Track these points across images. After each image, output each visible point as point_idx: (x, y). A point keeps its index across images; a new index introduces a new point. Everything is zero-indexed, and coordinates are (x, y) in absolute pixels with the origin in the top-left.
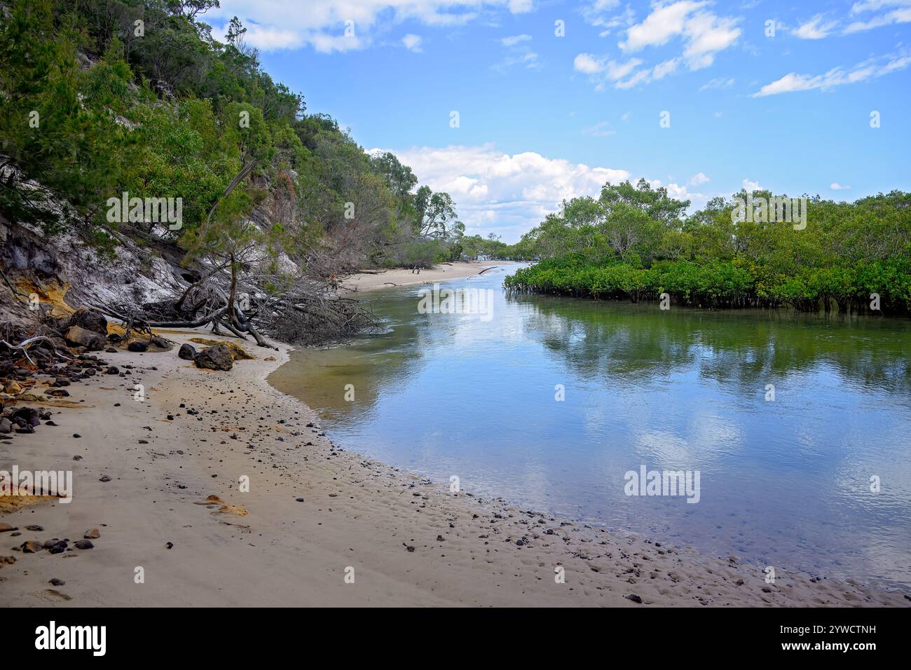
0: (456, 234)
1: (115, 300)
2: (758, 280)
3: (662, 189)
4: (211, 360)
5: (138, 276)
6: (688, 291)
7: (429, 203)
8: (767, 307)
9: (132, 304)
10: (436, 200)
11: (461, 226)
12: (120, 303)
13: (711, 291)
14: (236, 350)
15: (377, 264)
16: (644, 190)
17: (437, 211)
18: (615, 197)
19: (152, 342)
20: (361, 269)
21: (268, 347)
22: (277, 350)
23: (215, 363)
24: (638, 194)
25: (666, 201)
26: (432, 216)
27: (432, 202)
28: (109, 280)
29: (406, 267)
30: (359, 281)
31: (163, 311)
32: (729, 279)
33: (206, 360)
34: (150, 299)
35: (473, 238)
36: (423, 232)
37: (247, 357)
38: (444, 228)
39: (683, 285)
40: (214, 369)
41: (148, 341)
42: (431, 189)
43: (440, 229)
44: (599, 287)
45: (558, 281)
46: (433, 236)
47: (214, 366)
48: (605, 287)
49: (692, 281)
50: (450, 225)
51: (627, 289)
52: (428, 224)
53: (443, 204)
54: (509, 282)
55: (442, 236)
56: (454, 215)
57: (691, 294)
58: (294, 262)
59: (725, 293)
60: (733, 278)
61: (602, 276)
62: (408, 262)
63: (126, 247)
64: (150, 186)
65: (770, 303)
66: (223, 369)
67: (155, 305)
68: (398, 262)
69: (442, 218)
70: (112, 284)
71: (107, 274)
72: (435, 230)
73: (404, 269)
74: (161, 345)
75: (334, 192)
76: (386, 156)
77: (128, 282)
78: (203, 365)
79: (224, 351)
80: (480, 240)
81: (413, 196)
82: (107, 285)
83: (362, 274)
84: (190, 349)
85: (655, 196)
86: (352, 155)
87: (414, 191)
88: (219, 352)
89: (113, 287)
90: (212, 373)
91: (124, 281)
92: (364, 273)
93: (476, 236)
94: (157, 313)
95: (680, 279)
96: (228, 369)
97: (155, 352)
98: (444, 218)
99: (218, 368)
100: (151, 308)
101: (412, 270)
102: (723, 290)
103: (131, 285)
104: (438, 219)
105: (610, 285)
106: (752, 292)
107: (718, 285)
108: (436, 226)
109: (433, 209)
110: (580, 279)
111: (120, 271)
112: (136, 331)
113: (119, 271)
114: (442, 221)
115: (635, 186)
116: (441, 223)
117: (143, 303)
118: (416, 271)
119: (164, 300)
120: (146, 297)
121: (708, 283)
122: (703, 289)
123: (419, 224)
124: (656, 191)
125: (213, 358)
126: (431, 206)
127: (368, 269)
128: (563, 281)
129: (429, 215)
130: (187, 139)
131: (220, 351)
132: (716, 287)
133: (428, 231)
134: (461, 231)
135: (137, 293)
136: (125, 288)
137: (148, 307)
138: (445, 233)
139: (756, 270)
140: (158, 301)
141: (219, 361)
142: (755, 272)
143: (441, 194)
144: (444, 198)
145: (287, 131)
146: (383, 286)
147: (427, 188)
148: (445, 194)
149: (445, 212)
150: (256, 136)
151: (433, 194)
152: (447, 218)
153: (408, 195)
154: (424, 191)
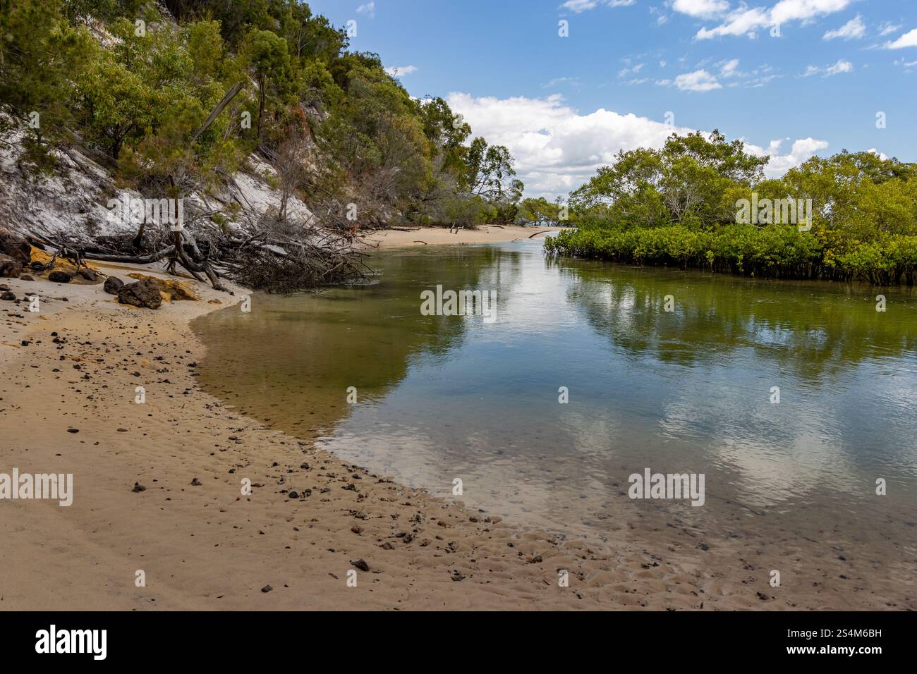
0: (513, 194)
1: (64, 230)
2: (827, 247)
3: (737, 142)
4: (134, 295)
5: (94, 205)
6: (741, 257)
7: (484, 157)
8: (836, 279)
9: (85, 236)
10: (492, 154)
11: (519, 185)
12: (70, 234)
13: (768, 257)
14: (175, 289)
15: (412, 220)
16: (717, 143)
17: (493, 167)
18: (680, 150)
19: (79, 273)
20: (393, 225)
21: (224, 290)
22: (232, 294)
23: (140, 299)
24: (709, 148)
25: (741, 156)
26: (486, 172)
27: (487, 157)
28: (60, 207)
29: (445, 226)
30: (384, 237)
31: (118, 246)
32: (792, 245)
33: (129, 294)
34: (104, 231)
35: (536, 201)
36: (476, 190)
37: (188, 298)
38: (499, 187)
39: (737, 250)
40: (139, 306)
41: (74, 272)
42: (486, 141)
43: (495, 188)
44: (643, 250)
45: (600, 244)
46: (487, 196)
47: (138, 303)
48: (651, 251)
49: (747, 245)
50: (506, 184)
51: (675, 253)
52: (482, 181)
53: (500, 159)
54: (550, 245)
55: (497, 195)
56: (511, 172)
57: (744, 260)
58: (312, 211)
59: (784, 262)
60: (796, 243)
61: (647, 237)
62: (447, 220)
63: (86, 173)
64: (121, 106)
65: (840, 275)
66: (149, 307)
67: (111, 238)
68: (435, 219)
69: (498, 175)
70: (63, 212)
71: (58, 201)
72: (489, 188)
73: (443, 228)
74: (89, 277)
75: (365, 137)
76: (435, 101)
77: (82, 212)
78: (126, 301)
79: (151, 286)
80: (545, 203)
81: (467, 149)
82: (57, 213)
83: (392, 231)
84: (117, 282)
85: (727, 151)
86: (394, 98)
87: (467, 143)
88: (144, 287)
89: (65, 216)
90: (134, 310)
91: (78, 210)
92: (395, 229)
93: (541, 198)
94: (112, 248)
95: (734, 242)
96: (156, 308)
97: (79, 284)
98: (500, 175)
99: (143, 305)
100: (105, 242)
101: (450, 229)
102: (784, 257)
103: (85, 215)
104: (493, 176)
105: (657, 248)
106: (818, 261)
107: (777, 251)
108: (491, 183)
109: (488, 165)
110: (624, 241)
111: (74, 198)
112: (71, 262)
113: (72, 199)
114: (498, 179)
115: (707, 137)
116: (497, 181)
117: (97, 235)
118: (454, 231)
119: (121, 234)
120: (100, 229)
121: (766, 247)
122: (759, 255)
123: (473, 182)
124: (730, 145)
125: (137, 293)
126: (486, 160)
127: (399, 226)
128: (606, 243)
129: (484, 171)
130: (175, 58)
131: (146, 285)
132: (776, 253)
133: (482, 189)
134: (519, 191)
135: (91, 224)
136: (78, 218)
137: (101, 240)
138: (500, 192)
139: (827, 235)
140: (114, 234)
141: (144, 297)
142: (825, 238)
143: (498, 147)
144: (501, 152)
145: (318, 66)
146: (413, 244)
147: (482, 139)
148: (503, 147)
149: (502, 168)
150: (279, 68)
151: (489, 146)
152: (503, 175)
153: (459, 147)
154: (480, 144)
